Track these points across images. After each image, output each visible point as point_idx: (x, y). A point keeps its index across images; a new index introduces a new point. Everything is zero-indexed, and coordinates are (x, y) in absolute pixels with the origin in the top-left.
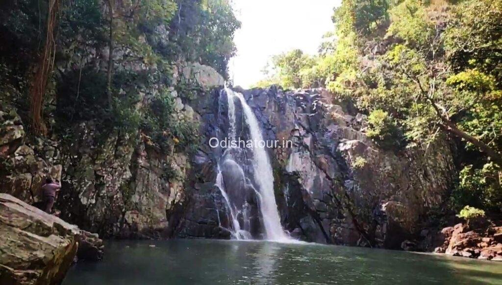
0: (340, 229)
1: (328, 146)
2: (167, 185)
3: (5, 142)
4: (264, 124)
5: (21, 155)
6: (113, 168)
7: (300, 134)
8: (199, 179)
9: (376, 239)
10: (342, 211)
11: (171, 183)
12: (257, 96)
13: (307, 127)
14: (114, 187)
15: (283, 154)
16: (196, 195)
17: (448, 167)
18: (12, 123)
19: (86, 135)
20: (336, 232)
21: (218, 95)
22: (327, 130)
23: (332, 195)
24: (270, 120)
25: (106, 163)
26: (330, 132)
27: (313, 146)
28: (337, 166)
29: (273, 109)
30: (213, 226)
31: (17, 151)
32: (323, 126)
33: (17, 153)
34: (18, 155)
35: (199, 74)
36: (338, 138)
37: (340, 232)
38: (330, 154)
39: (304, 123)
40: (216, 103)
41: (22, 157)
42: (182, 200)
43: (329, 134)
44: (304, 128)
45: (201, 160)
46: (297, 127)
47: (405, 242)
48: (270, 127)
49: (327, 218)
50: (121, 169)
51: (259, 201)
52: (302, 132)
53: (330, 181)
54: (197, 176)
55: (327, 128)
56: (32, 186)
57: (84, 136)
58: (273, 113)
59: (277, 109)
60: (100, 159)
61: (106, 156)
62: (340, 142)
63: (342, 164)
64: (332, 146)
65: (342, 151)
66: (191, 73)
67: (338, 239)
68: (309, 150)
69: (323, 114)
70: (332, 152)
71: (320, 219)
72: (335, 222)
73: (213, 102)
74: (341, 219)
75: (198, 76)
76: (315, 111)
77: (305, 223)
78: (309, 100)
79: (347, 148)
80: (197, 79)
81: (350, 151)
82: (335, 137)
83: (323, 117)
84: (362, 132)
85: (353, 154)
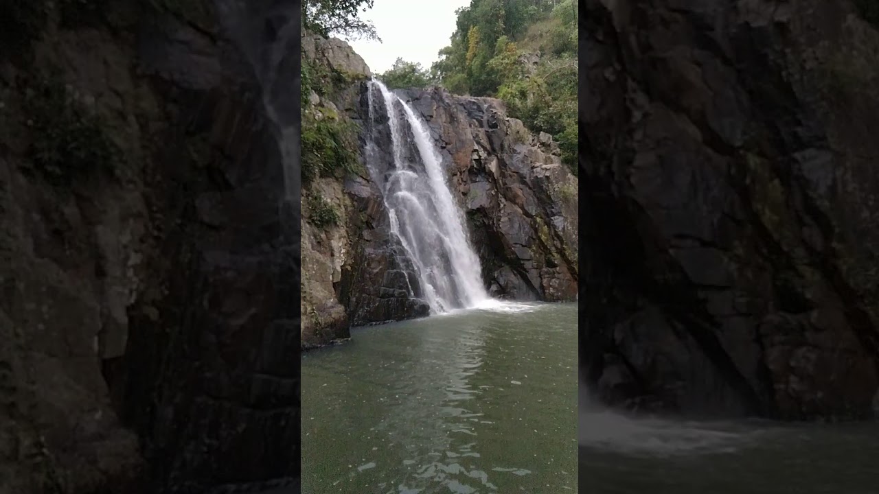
0: (555, 282)
1: (521, 172)
2: (323, 236)
4: (435, 140)
7: (480, 157)
8: (367, 222)
10: (552, 258)
11: (329, 232)
12: (417, 99)
13: (488, 147)
15: (463, 183)
16: (369, 250)
20: (551, 286)
21: (367, 89)
22: (516, 150)
23: (534, 237)
24: (442, 135)
26: (519, 153)
27: (499, 172)
28: (536, 200)
29: (444, 120)
32: (509, 146)
36: (529, 162)
37: (556, 285)
38: (524, 183)
39: (484, 141)
40: (364, 103)
42: (349, 262)
43: (518, 156)
44: (485, 149)
45: (365, 191)
46: (476, 147)
48: (444, 145)
49: (534, 268)
52: (483, 154)
53: (530, 219)
54: (363, 217)
55: (515, 148)
58: (445, 124)
59: (449, 120)
62: (533, 168)
63: (543, 196)
64: (525, 171)
65: (541, 178)
66: (317, 49)
67: (556, 294)
68: (494, 179)
69: (505, 130)
70: (527, 180)
71: (525, 270)
72: (546, 273)
73: (359, 100)
74: (553, 269)
75: (330, 55)
76: (495, 126)
77: (502, 276)
78: (485, 111)
79: (548, 174)
80: (330, 59)
81: (552, 178)
82: (527, 160)
83: (507, 134)
84: (554, 154)
85: (557, 182)
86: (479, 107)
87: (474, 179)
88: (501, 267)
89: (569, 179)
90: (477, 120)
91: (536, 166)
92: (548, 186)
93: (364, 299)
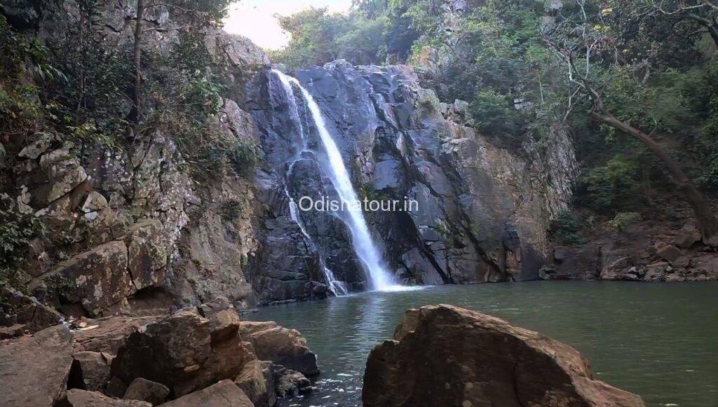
0: (461, 263)
1: (428, 149)
3: (66, 190)
4: (337, 123)
5: (94, 210)
6: (161, 211)
9: (508, 270)
10: (460, 238)
11: (237, 225)
12: (318, 80)
13: (394, 123)
14: (169, 242)
15: (368, 164)
16: (271, 238)
17: (571, 166)
18: (66, 153)
19: (109, 159)
21: (267, 80)
22: (423, 125)
23: (443, 217)
24: (344, 116)
25: (149, 204)
26: (427, 128)
27: (405, 150)
28: (445, 177)
29: (346, 99)
30: (303, 281)
31: (87, 204)
32: (417, 121)
33: (87, 208)
34: (89, 210)
35: (231, 47)
36: (438, 137)
38: (432, 160)
39: (390, 117)
40: (265, 93)
41: (95, 213)
42: (255, 249)
43: (426, 131)
45: (266, 184)
46: (382, 123)
47: (543, 269)
48: (346, 127)
49: (441, 249)
50: (173, 212)
51: (351, 236)
53: (437, 199)
55: (423, 123)
56: (130, 262)
57: (107, 162)
60: (139, 199)
61: (148, 193)
62: (442, 142)
63: (451, 173)
64: (433, 148)
65: (449, 154)
66: (218, 45)
67: (462, 276)
68: (401, 157)
69: (413, 103)
70: (435, 156)
71: (431, 251)
72: (453, 254)
73: (259, 90)
74: (461, 250)
75: (230, 51)
76: (401, 100)
77: (409, 259)
78: (391, 84)
79: (456, 150)
80: (230, 55)
81: (460, 155)
82: (436, 135)
83: (415, 107)
84: (466, 125)
85: (465, 158)
86: (385, 79)
87: (380, 158)
88: (410, 249)
89: (480, 153)
90: (383, 94)
91: (445, 140)
92: (456, 162)
93: (268, 281)
